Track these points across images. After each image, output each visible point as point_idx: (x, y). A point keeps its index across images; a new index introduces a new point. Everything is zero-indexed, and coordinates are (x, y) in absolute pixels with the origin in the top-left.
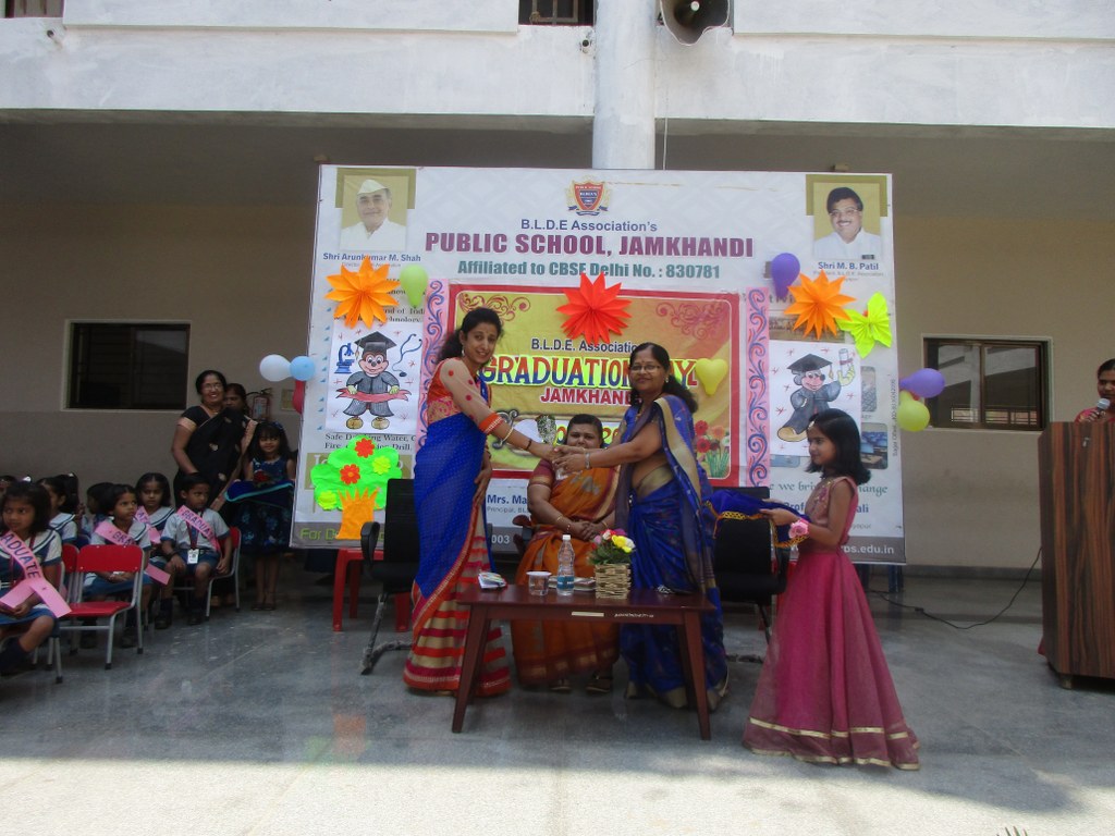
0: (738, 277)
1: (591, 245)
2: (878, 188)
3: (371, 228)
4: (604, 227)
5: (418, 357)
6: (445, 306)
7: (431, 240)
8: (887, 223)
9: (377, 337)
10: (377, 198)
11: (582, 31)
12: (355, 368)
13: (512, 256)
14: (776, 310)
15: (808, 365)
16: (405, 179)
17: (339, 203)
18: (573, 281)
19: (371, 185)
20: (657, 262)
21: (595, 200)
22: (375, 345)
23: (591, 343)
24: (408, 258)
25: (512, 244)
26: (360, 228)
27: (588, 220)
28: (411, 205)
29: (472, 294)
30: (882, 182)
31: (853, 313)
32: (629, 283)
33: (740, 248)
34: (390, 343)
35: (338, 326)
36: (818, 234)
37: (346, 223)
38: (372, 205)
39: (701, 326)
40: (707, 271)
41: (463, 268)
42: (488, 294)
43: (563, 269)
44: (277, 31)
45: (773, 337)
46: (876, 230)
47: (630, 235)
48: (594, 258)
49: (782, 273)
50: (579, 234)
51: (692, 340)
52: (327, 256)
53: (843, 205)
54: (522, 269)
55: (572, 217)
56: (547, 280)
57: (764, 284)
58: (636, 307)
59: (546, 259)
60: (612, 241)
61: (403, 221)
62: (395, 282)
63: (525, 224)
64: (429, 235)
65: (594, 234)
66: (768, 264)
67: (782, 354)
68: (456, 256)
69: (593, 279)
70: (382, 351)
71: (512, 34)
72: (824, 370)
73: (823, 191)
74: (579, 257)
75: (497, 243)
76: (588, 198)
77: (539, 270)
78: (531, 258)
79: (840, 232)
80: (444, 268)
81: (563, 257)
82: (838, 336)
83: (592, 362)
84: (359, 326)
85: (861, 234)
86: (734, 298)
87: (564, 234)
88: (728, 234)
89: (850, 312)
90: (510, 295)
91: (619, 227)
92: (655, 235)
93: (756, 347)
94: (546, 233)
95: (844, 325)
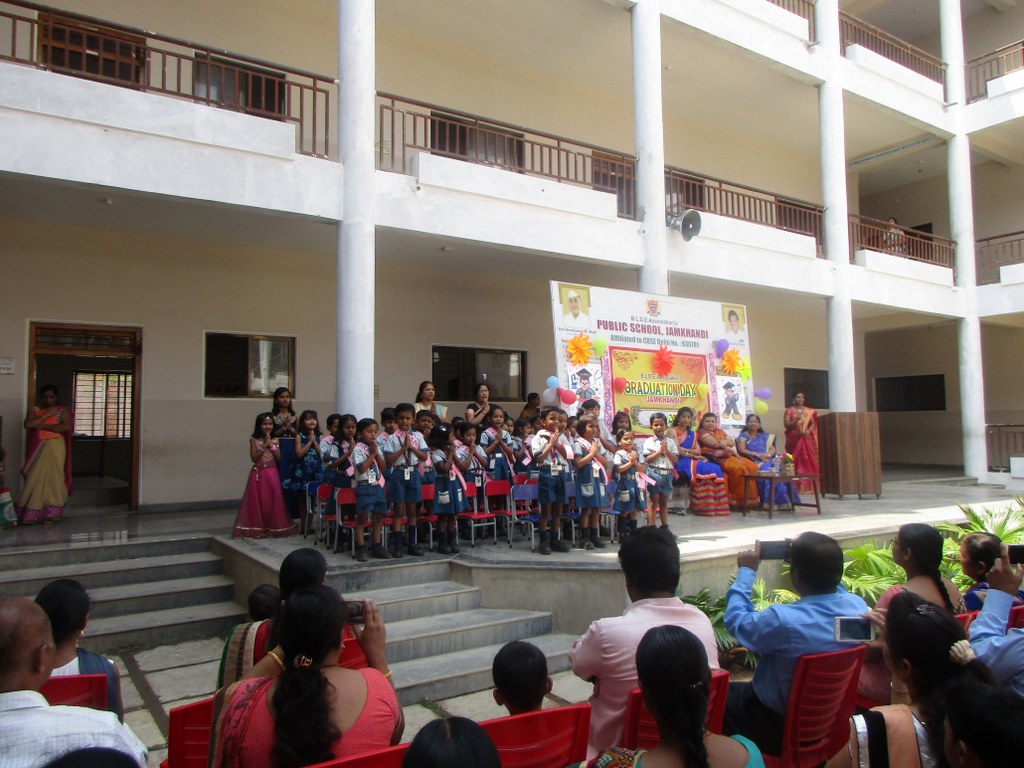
0: (704, 347)
1: (656, 330)
2: (742, 310)
3: (576, 316)
4: (658, 322)
5: (601, 381)
6: (608, 357)
7: (599, 323)
8: (746, 326)
9: (584, 371)
10: (576, 300)
11: (638, 224)
12: (578, 386)
13: (629, 334)
14: (717, 362)
15: (728, 386)
16: (585, 292)
17: (561, 302)
18: (657, 347)
19: (572, 294)
20: (679, 339)
21: (656, 308)
22: (584, 375)
23: (661, 376)
24: (591, 332)
25: (629, 328)
26: (571, 315)
27: (653, 318)
28: (590, 306)
29: (618, 351)
30: (742, 308)
31: (740, 363)
32: (675, 349)
33: (703, 334)
34: (590, 375)
35: (569, 366)
36: (727, 331)
37: (565, 313)
38: (574, 304)
39: (696, 369)
40: (695, 345)
41: (613, 338)
42: (623, 351)
43: (648, 341)
44: (519, 203)
45: (717, 374)
46: (743, 330)
47: (669, 326)
48: (657, 336)
49: (720, 348)
50: (652, 324)
51: (693, 376)
52: (559, 329)
53: (733, 318)
54: (633, 340)
55: (649, 316)
56: (642, 346)
57: (712, 351)
58: (676, 360)
59: (642, 335)
60: (663, 330)
61: (587, 313)
62: (590, 344)
63: (632, 318)
64: (598, 321)
65: (657, 325)
66: (714, 342)
67: (721, 380)
68: (609, 332)
69: (664, 346)
70: (587, 378)
71: (614, 221)
72: (733, 388)
73: (727, 310)
74: (652, 336)
75: (623, 326)
76: (653, 307)
77: (639, 341)
78: (636, 335)
79: (733, 329)
80: (603, 338)
81: (647, 335)
82: (735, 374)
83: (663, 384)
84: (578, 366)
85: (739, 331)
86: (704, 357)
87: (647, 324)
88: (700, 328)
89: (740, 364)
90: (632, 352)
91: (666, 322)
92: (677, 327)
93: (713, 378)
94: (640, 323)
95: (738, 369)
